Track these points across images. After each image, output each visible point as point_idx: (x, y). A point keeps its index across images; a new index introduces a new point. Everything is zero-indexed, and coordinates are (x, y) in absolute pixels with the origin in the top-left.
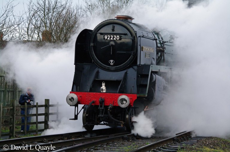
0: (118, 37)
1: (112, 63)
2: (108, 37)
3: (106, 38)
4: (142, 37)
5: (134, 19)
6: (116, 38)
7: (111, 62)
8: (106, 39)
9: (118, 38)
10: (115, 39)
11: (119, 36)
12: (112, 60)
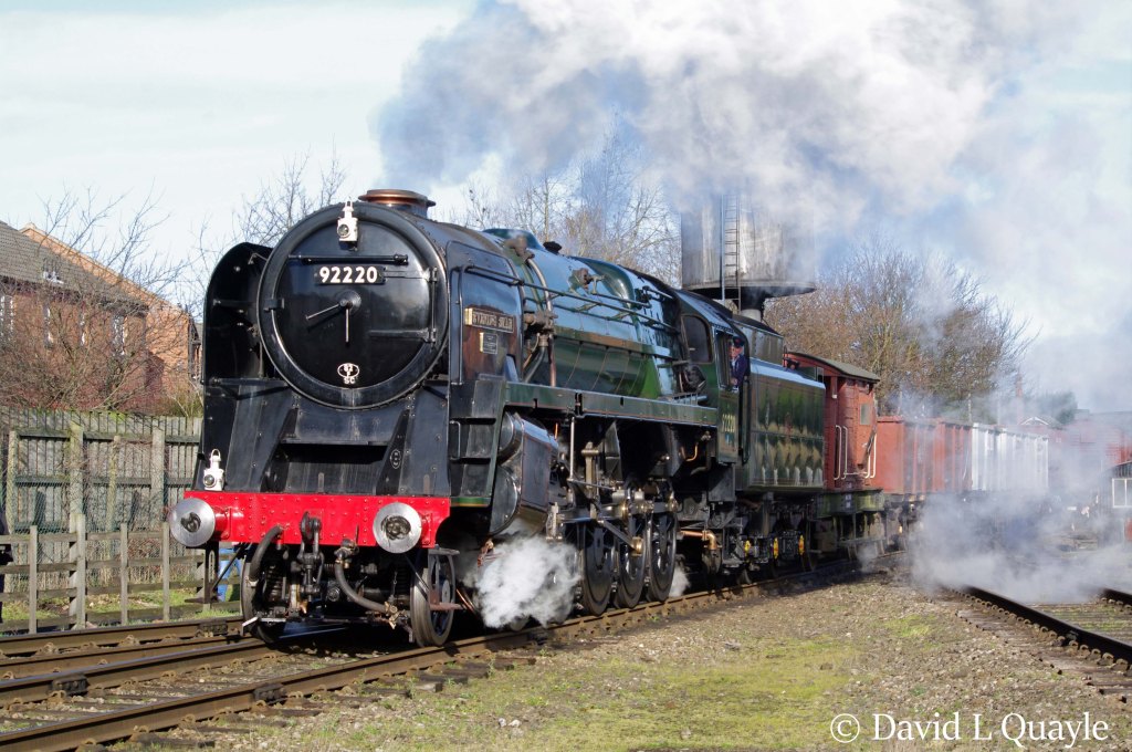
0: (372, 274)
1: (352, 374)
2: (332, 274)
3: (325, 277)
4: (466, 271)
5: (433, 204)
6: (365, 277)
7: (345, 373)
8: (324, 281)
9: (372, 276)
10: (359, 280)
11: (377, 268)
12: (351, 365)
